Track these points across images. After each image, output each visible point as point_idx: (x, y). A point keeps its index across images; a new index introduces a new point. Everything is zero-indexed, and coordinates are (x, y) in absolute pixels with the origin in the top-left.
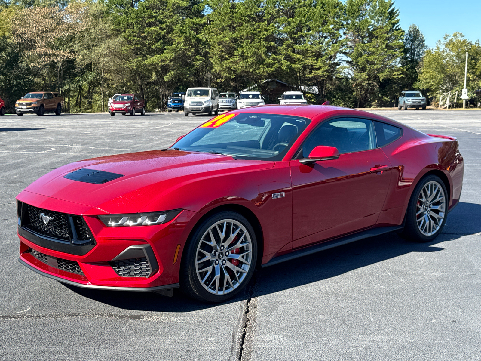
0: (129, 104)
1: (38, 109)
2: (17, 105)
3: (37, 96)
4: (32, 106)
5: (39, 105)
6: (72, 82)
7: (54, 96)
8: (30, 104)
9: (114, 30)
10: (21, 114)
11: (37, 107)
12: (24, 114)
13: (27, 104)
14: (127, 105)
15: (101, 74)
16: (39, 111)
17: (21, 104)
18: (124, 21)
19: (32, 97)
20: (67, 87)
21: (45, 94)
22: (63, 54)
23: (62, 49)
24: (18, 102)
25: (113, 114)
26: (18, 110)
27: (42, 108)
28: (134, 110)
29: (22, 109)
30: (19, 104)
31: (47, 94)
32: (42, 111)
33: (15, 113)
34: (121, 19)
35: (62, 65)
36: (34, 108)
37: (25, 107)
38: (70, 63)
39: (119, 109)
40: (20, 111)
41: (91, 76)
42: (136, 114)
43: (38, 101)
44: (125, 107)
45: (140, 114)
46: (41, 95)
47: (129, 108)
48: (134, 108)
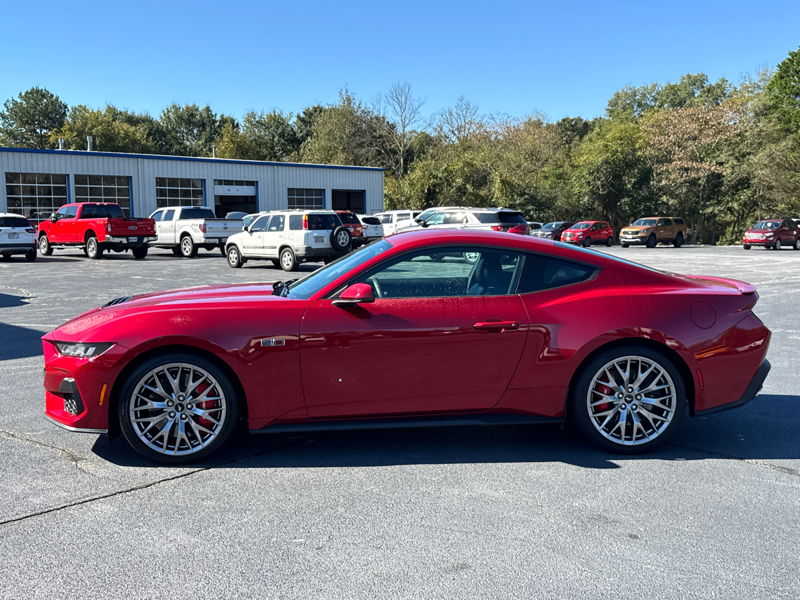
0: (772, 234)
1: (647, 239)
2: (621, 234)
3: (651, 222)
4: (639, 235)
5: (649, 234)
6: (719, 203)
7: (673, 223)
8: (637, 233)
9: (781, 130)
10: (626, 245)
11: (645, 237)
12: (630, 246)
13: (633, 233)
14: (768, 235)
15: (759, 192)
16: (647, 241)
17: (627, 233)
18: (796, 116)
19: (644, 224)
20: (710, 210)
21: (660, 221)
22: (708, 166)
23: (707, 161)
24: (623, 230)
25: (747, 247)
26: (622, 240)
27: (653, 238)
28: (779, 242)
29: (626, 238)
30: (625, 233)
31: (663, 219)
32: (652, 242)
33: (620, 245)
34: (793, 114)
35: (707, 182)
36: (641, 238)
37: (631, 236)
38: (716, 179)
39: (756, 240)
40: (624, 242)
41: (745, 195)
42: (782, 247)
43: (648, 229)
44: (765, 238)
45: (792, 247)
46: (655, 221)
47: (771, 239)
48: (779, 239)
